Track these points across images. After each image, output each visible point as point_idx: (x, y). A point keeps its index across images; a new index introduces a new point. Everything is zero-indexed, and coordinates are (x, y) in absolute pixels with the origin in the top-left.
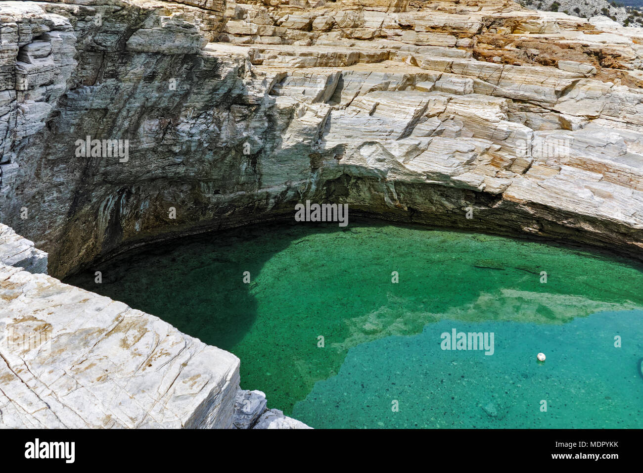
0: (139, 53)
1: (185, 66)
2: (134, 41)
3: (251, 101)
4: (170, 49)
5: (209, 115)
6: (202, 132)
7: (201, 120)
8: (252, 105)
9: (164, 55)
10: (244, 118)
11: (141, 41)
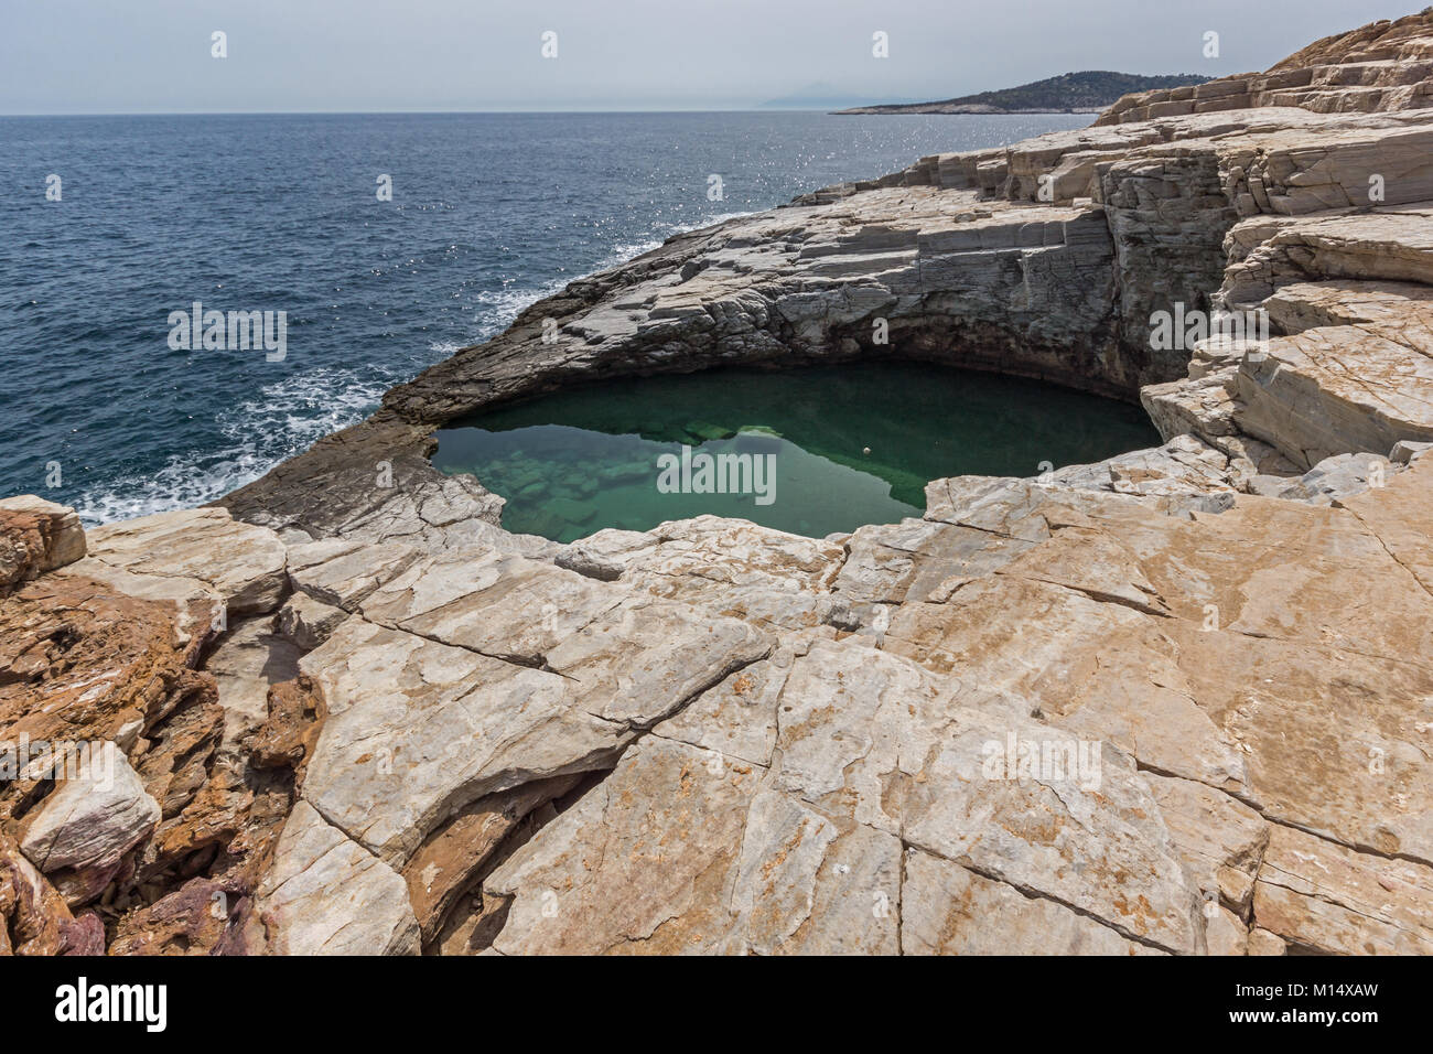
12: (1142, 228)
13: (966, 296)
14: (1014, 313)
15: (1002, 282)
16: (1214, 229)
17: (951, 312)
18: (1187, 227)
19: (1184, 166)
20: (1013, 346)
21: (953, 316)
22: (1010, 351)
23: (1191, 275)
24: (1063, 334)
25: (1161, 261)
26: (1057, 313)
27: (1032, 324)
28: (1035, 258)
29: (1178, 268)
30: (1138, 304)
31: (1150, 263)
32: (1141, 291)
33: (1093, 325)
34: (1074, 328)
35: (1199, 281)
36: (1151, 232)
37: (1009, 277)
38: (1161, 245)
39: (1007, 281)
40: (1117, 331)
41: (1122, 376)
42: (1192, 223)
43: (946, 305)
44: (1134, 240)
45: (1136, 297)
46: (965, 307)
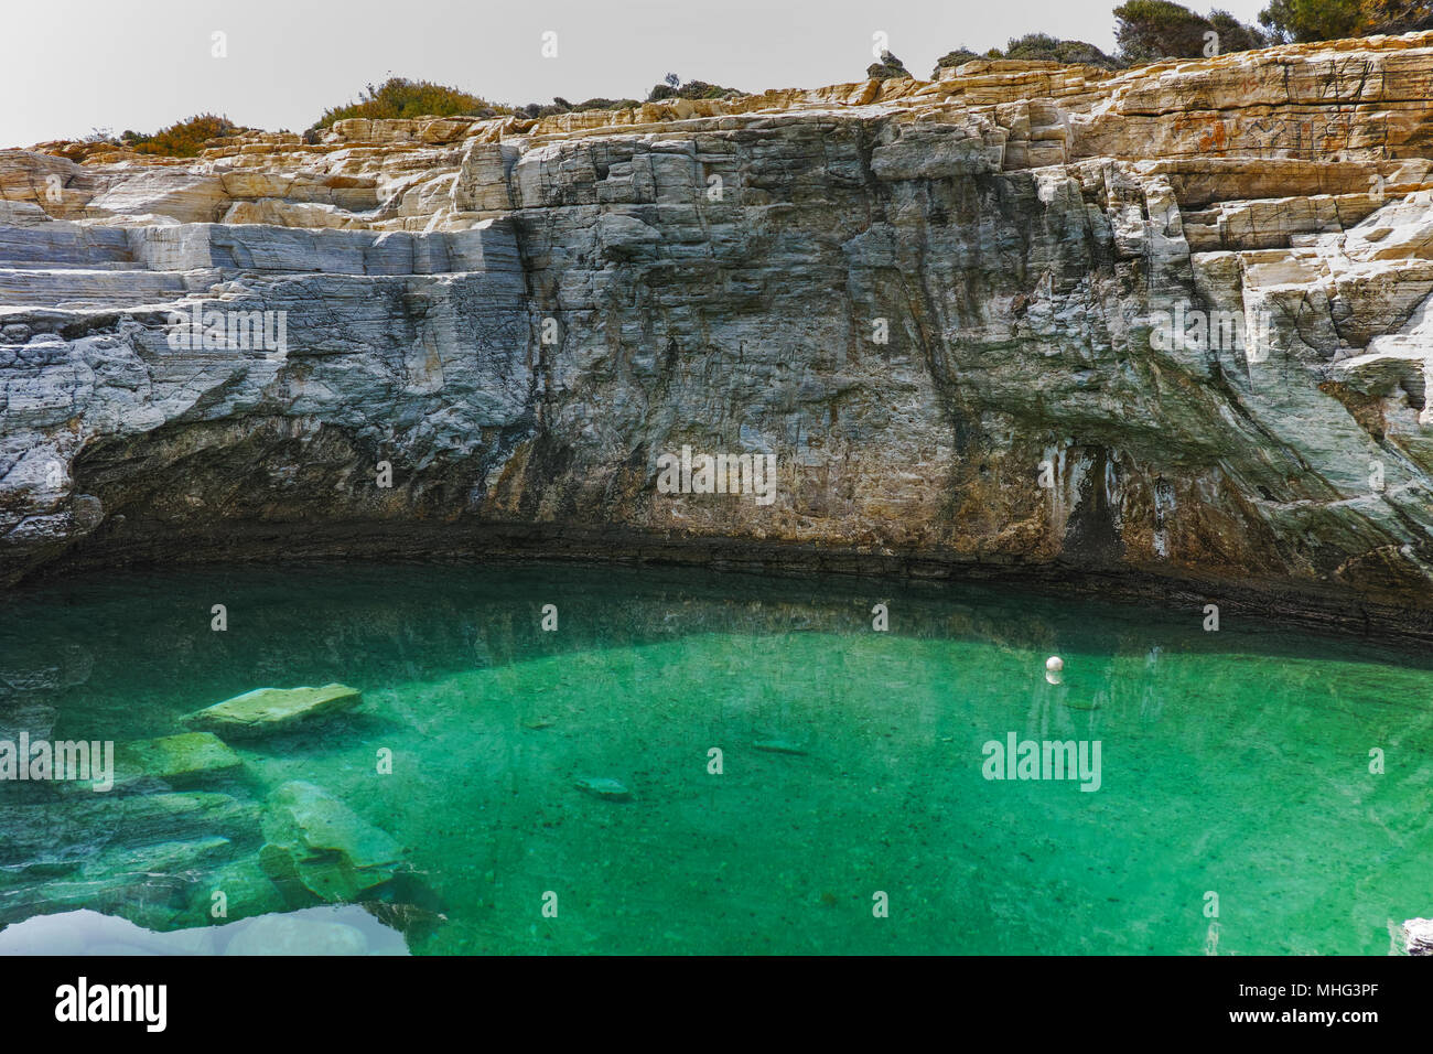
0: (899, 181)
1: (989, 195)
2: (878, 164)
3: (1126, 250)
4: (930, 168)
5: (1086, 286)
6: (1079, 318)
7: (1074, 297)
8: (1129, 259)
9: (930, 180)
10: (1130, 287)
11: (887, 163)
12: (653, 233)
13: (345, 364)
14: (412, 398)
15: (392, 337)
16: (753, 233)
17: (298, 407)
18: (720, 230)
19: (741, 142)
20: (340, 486)
21: (292, 417)
22: (328, 499)
23: (678, 311)
24: (465, 437)
25: (645, 291)
26: (488, 387)
27: (434, 418)
28: (456, 288)
29: (668, 298)
30: (597, 364)
31: (627, 296)
32: (609, 340)
33: (522, 410)
34: (499, 417)
35: (684, 319)
36: (666, 239)
37: (399, 327)
38: (665, 262)
39: (396, 333)
40: (543, 419)
41: (514, 505)
42: (731, 226)
43: (296, 388)
44: (622, 255)
45: (599, 351)
46: (325, 393)
